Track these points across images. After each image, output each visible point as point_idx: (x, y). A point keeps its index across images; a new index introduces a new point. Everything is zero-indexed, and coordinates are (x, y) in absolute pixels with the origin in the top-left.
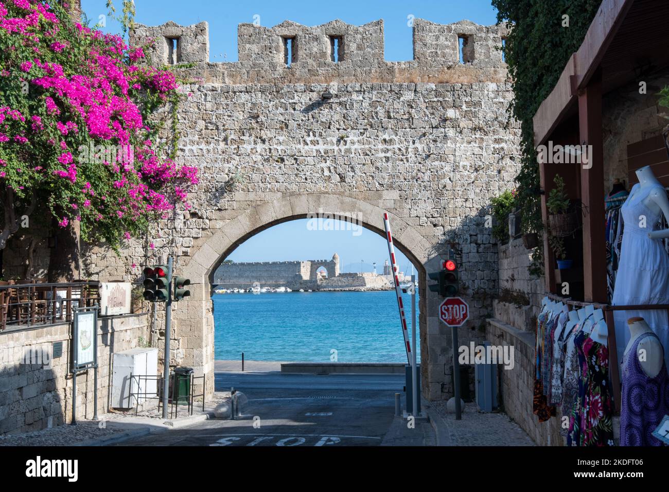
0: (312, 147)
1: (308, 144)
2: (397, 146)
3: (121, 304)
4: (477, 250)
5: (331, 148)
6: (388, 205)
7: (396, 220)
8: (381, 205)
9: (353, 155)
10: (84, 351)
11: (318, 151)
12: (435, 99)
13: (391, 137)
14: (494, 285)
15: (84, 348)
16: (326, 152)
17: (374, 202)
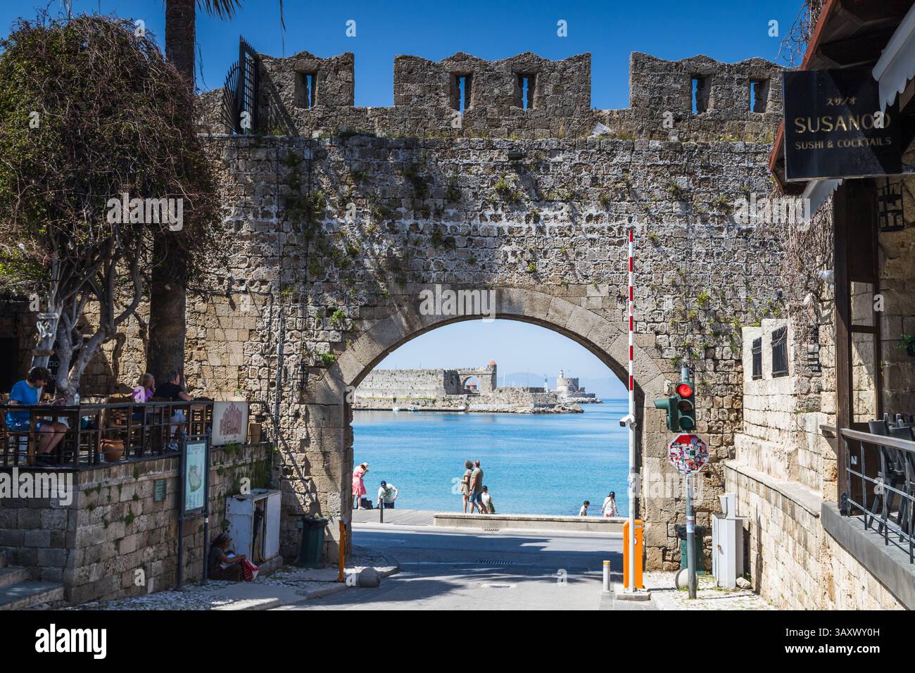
0: (493, 223)
1: (487, 220)
2: (606, 225)
3: (236, 430)
4: (715, 367)
5: (518, 225)
6: (594, 304)
7: (604, 324)
8: (584, 304)
9: (548, 236)
10: (193, 493)
11: (499, 229)
12: (661, 163)
13: (600, 212)
14: (737, 417)
15: (193, 489)
16: (511, 230)
17: (576, 300)
